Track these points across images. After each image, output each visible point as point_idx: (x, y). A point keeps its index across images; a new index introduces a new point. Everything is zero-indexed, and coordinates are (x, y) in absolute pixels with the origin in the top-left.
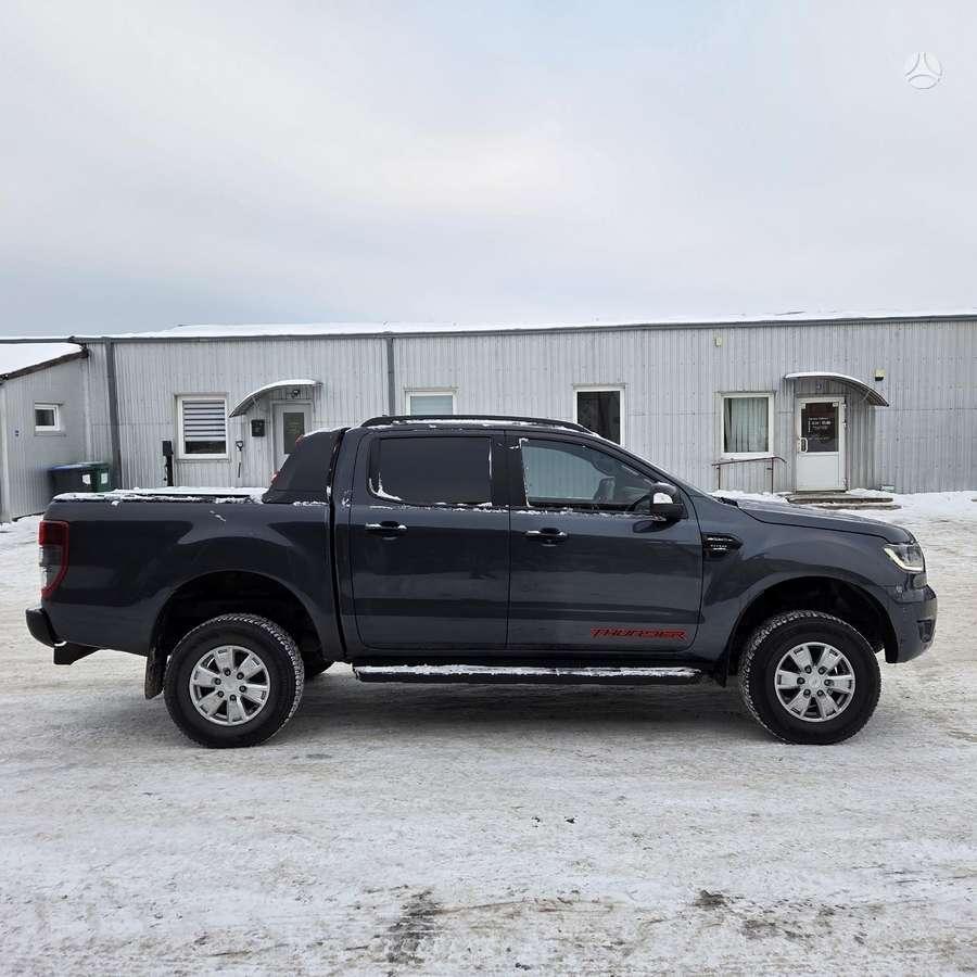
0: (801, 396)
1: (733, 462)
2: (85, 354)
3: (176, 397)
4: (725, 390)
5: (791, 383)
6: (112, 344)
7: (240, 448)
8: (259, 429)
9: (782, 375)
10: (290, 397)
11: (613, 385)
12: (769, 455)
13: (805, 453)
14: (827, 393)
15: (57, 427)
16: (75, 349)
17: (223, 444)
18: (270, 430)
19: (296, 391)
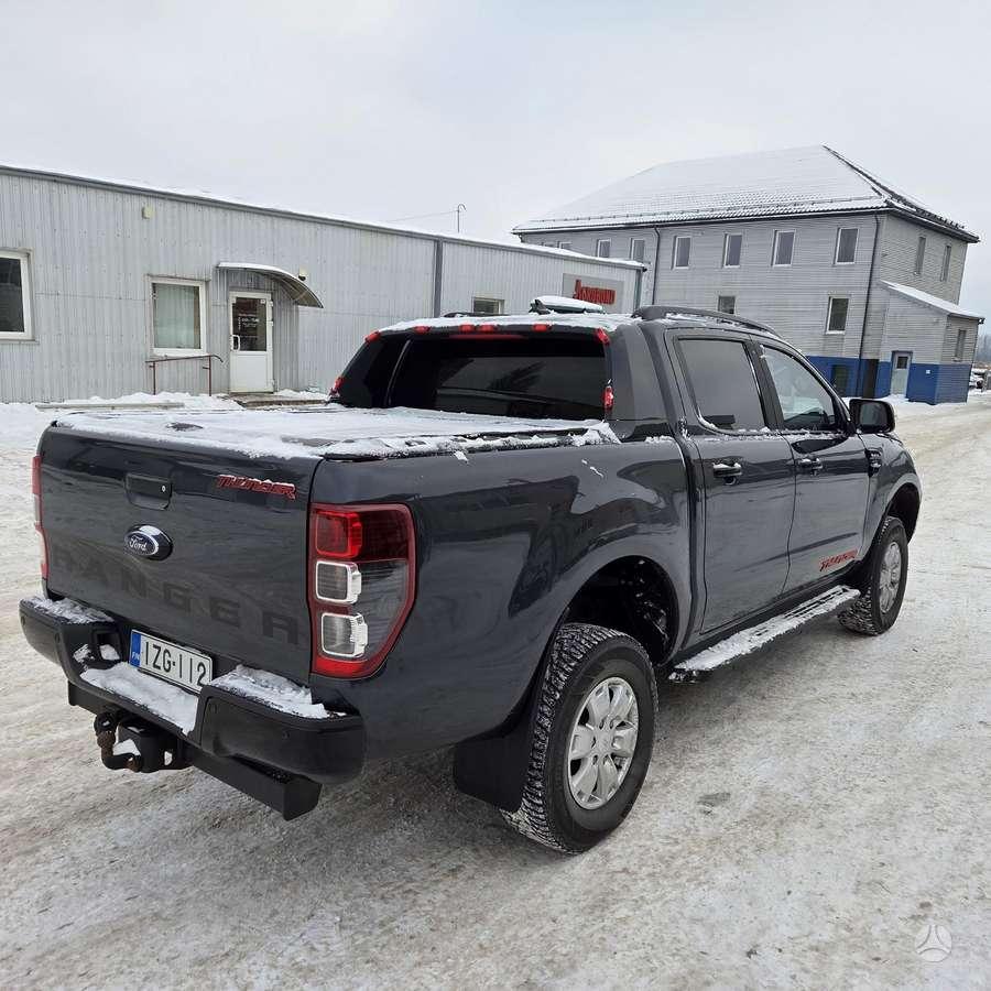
0: (233, 288)
1: (168, 359)
4: (155, 273)
5: (226, 273)
9: (215, 264)
11: (14, 251)
12: (202, 352)
13: (238, 352)
14: (257, 289)
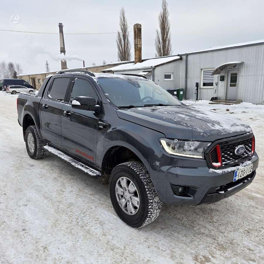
2: (181, 59)
3: (201, 69)
6: (187, 55)
7: (217, 85)
8: (222, 79)
10: (233, 68)
15: (172, 79)
16: (179, 57)
17: (212, 83)
18: (226, 79)
19: (235, 65)
